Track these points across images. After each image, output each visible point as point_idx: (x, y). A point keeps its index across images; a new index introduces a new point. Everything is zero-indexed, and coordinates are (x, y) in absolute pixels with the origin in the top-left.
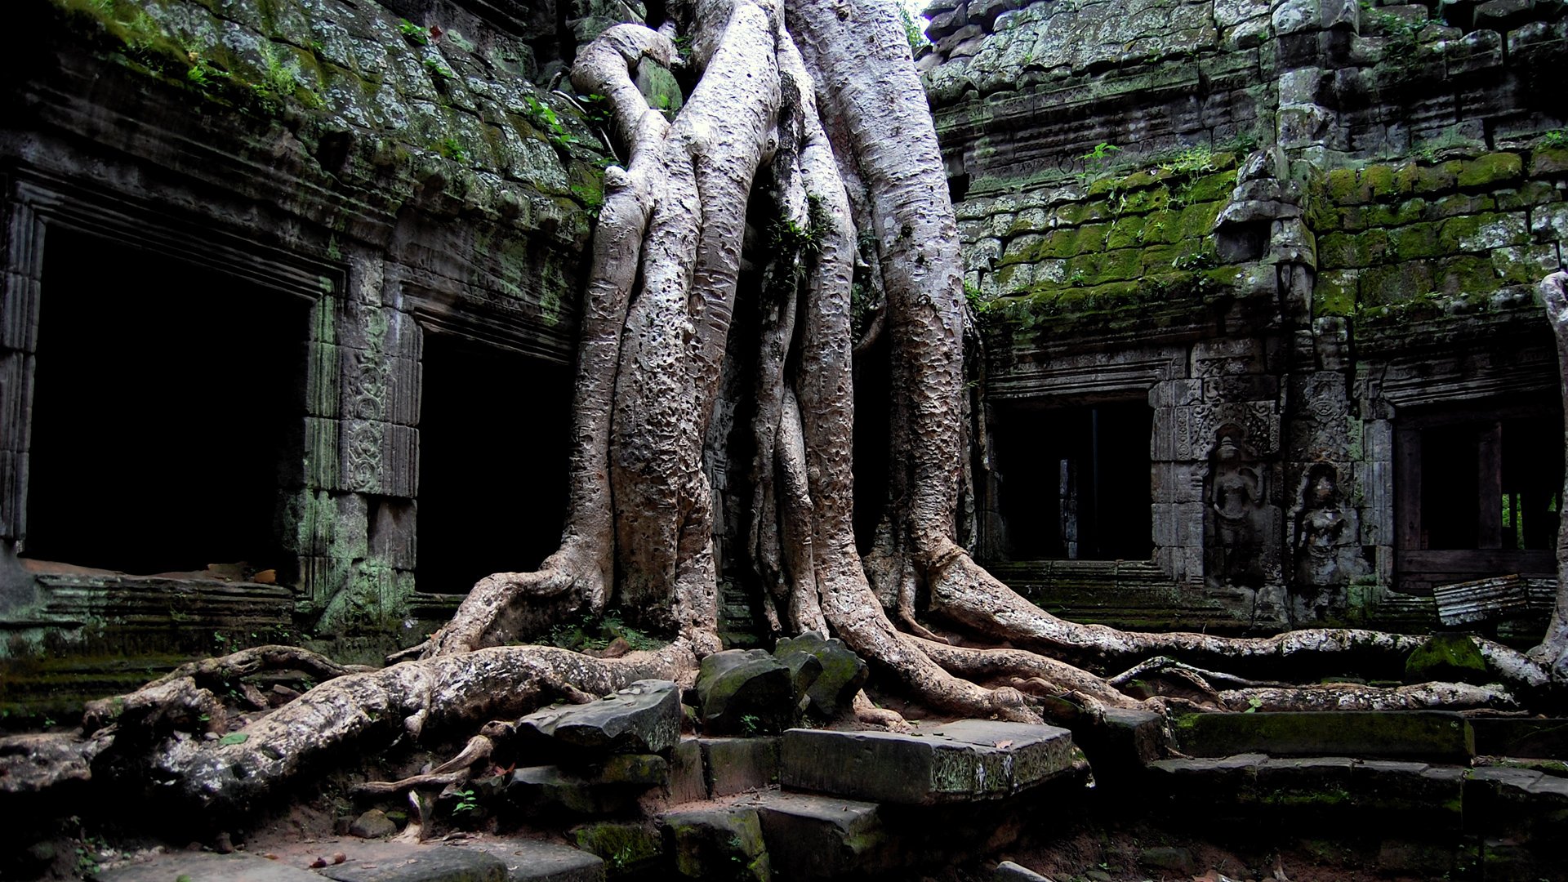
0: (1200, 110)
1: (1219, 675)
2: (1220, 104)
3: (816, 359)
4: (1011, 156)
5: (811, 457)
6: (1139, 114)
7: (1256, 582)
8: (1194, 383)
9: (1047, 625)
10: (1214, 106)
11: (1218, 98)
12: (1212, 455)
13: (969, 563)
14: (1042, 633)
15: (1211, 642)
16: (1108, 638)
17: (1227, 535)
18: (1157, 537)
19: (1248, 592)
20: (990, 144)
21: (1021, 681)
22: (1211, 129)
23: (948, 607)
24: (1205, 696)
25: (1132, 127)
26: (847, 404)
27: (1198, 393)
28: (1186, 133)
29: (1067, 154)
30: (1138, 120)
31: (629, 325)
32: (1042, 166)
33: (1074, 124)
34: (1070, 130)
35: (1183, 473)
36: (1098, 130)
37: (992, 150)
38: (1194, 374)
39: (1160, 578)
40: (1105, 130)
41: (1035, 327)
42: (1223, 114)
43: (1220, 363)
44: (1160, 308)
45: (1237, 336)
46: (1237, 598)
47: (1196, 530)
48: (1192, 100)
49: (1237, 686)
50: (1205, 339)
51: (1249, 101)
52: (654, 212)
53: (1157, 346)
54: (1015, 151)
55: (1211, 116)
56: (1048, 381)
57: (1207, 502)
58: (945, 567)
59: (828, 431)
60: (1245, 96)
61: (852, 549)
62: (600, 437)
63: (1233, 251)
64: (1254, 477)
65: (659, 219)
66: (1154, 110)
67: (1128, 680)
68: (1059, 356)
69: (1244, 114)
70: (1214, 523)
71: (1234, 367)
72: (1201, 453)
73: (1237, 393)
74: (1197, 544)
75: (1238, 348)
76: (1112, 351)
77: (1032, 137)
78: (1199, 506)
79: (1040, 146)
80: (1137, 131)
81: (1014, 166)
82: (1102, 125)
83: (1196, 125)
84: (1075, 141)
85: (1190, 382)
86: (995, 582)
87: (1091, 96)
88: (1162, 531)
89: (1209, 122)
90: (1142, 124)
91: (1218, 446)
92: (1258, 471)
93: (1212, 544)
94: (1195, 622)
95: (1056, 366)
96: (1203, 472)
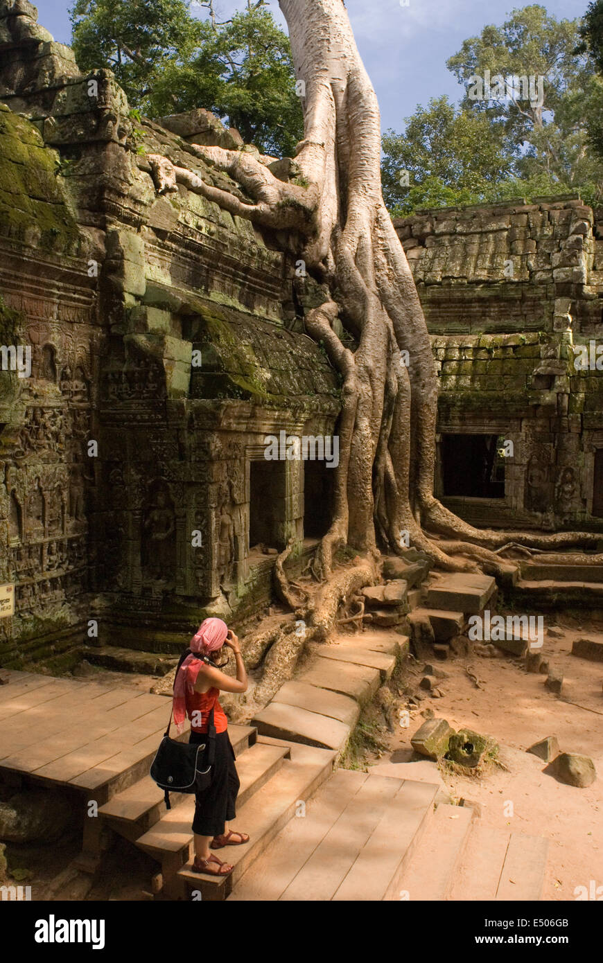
0: (521, 307)
1: (534, 549)
2: (530, 306)
3: (399, 439)
4: (438, 314)
5: (397, 475)
6: (495, 305)
7: (543, 511)
8: (523, 434)
9: (473, 532)
10: (527, 306)
11: (529, 303)
12: (529, 463)
13: (441, 506)
14: (471, 535)
15: (529, 537)
16: (495, 536)
17: (533, 492)
18: (506, 492)
19: (538, 514)
20: (430, 307)
21: (467, 554)
22: (525, 315)
23: (434, 524)
24: (529, 557)
25: (492, 309)
26: (408, 456)
27: (524, 438)
28: (516, 316)
29: (463, 317)
30: (494, 307)
31: (354, 442)
32: (452, 321)
33: (467, 305)
34: (465, 307)
35: (517, 469)
36: (477, 309)
37: (430, 310)
38: (523, 430)
39: (507, 508)
40: (481, 310)
41: (461, 406)
42: (531, 310)
43: (533, 427)
44: (512, 405)
45: (541, 417)
46: (536, 517)
47: (521, 491)
48: (518, 302)
49: (539, 553)
50: (528, 418)
51: (542, 307)
52: (359, 398)
53: (508, 419)
54: (440, 312)
55: (525, 310)
56: (464, 427)
57: (526, 480)
58: (432, 508)
59: (403, 466)
60: (540, 304)
61: (409, 509)
62: (345, 484)
63: (540, 384)
64: (544, 472)
65: (361, 401)
66: (502, 304)
67: (502, 551)
68: (469, 419)
69: (539, 311)
70: (528, 489)
71: (538, 429)
72: (525, 461)
73: (538, 440)
74: (521, 496)
75: (540, 422)
76: (491, 419)
77: (448, 307)
78: (523, 482)
79: (451, 312)
80: (494, 312)
81: (440, 319)
82: (479, 307)
83: (519, 313)
84: (468, 312)
85: (521, 434)
86: (452, 514)
87: (475, 294)
88: (508, 490)
89: (525, 313)
90: (496, 309)
91: (531, 459)
92: (546, 469)
93: (528, 496)
94: (519, 526)
95: (468, 422)
96: (525, 468)
